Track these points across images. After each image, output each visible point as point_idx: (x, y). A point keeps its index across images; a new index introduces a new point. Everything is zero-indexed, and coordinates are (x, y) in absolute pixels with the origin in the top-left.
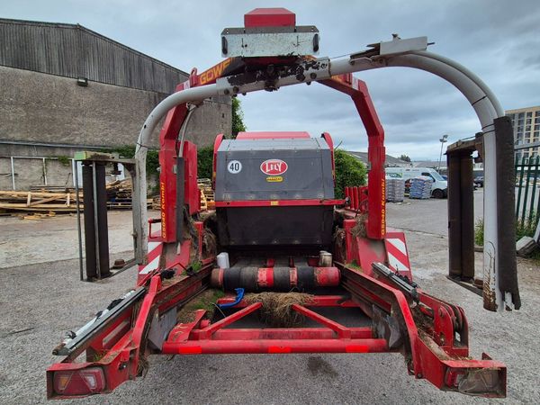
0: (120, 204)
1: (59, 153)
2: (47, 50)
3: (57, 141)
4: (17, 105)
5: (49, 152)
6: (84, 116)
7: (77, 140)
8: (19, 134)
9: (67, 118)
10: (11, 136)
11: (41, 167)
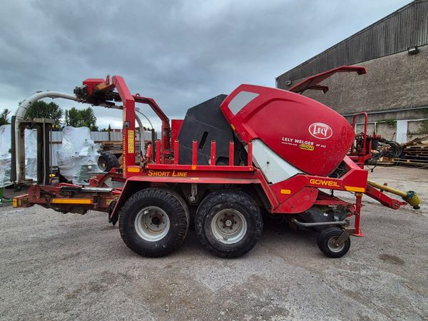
0: (408, 161)
1: (388, 117)
2: (387, 36)
3: (387, 108)
4: (363, 87)
5: (380, 118)
6: (413, 81)
7: (405, 103)
8: (362, 108)
9: (396, 87)
10: (357, 109)
11: (373, 130)
